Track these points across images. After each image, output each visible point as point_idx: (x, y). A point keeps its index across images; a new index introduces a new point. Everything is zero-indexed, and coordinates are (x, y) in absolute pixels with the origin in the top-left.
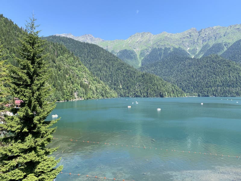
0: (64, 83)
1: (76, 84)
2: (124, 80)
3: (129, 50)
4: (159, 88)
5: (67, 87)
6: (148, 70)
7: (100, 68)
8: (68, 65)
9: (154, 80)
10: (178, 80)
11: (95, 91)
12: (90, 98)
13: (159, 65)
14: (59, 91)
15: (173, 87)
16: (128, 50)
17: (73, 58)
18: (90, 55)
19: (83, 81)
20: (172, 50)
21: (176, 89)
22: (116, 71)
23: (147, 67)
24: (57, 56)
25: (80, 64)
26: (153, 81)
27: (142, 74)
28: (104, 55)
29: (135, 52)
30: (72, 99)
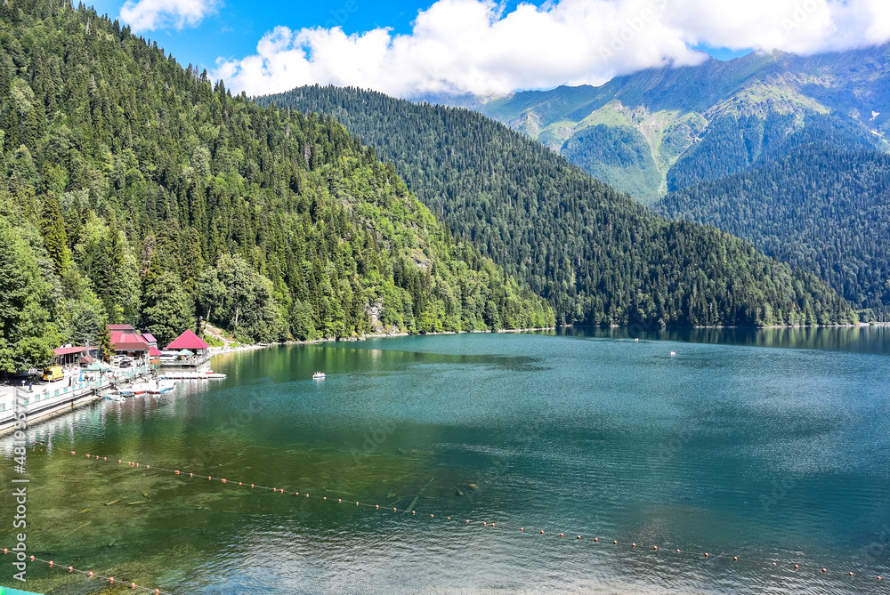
0: (327, 269)
1: (375, 275)
2: (587, 254)
3: (616, 129)
4: (737, 286)
5: (338, 286)
6: (698, 208)
7: (488, 205)
8: (350, 197)
9: (717, 253)
10: (824, 252)
11: (455, 302)
12: (433, 330)
13: (745, 187)
14: (302, 300)
15: (800, 285)
16: (613, 126)
17: (370, 171)
18: (449, 153)
19: (408, 259)
20: (799, 121)
21: (814, 290)
22: (555, 215)
23: (693, 197)
24: (311, 165)
25: (399, 194)
26: (714, 256)
27: (664, 229)
28: (505, 153)
29: (641, 137)
30: (354, 333)
